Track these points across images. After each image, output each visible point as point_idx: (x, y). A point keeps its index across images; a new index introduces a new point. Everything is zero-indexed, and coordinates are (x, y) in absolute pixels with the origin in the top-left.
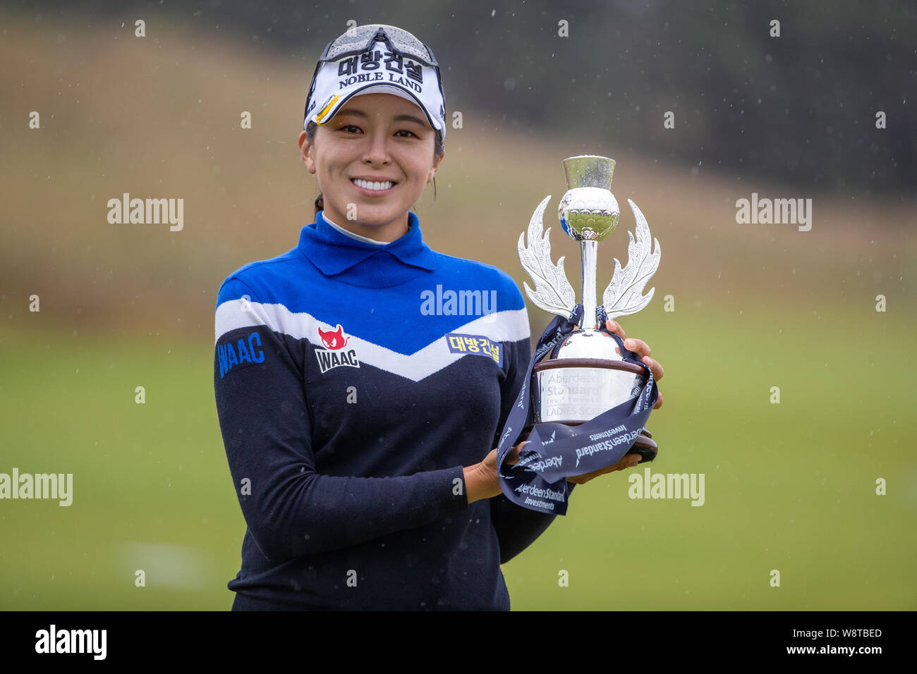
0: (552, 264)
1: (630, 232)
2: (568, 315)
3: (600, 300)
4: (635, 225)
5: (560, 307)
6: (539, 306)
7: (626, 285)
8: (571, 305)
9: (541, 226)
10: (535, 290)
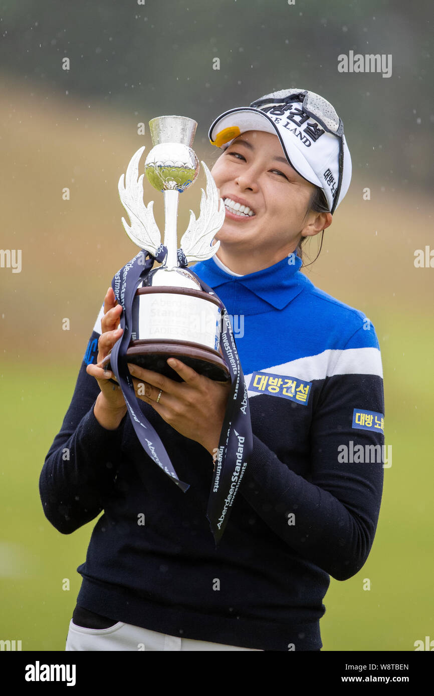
0: (144, 206)
1: (203, 190)
2: (154, 252)
3: (179, 245)
4: (206, 184)
5: (150, 244)
6: (134, 241)
7: (199, 234)
8: (158, 244)
9: (137, 171)
10: (130, 225)
